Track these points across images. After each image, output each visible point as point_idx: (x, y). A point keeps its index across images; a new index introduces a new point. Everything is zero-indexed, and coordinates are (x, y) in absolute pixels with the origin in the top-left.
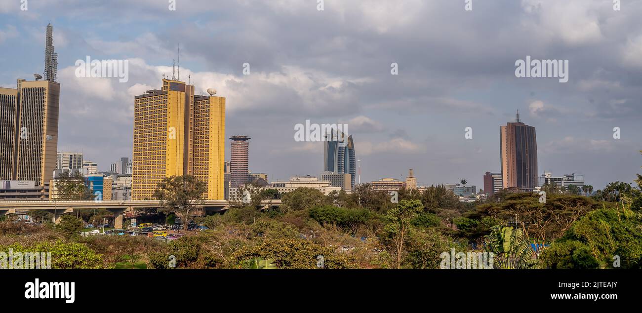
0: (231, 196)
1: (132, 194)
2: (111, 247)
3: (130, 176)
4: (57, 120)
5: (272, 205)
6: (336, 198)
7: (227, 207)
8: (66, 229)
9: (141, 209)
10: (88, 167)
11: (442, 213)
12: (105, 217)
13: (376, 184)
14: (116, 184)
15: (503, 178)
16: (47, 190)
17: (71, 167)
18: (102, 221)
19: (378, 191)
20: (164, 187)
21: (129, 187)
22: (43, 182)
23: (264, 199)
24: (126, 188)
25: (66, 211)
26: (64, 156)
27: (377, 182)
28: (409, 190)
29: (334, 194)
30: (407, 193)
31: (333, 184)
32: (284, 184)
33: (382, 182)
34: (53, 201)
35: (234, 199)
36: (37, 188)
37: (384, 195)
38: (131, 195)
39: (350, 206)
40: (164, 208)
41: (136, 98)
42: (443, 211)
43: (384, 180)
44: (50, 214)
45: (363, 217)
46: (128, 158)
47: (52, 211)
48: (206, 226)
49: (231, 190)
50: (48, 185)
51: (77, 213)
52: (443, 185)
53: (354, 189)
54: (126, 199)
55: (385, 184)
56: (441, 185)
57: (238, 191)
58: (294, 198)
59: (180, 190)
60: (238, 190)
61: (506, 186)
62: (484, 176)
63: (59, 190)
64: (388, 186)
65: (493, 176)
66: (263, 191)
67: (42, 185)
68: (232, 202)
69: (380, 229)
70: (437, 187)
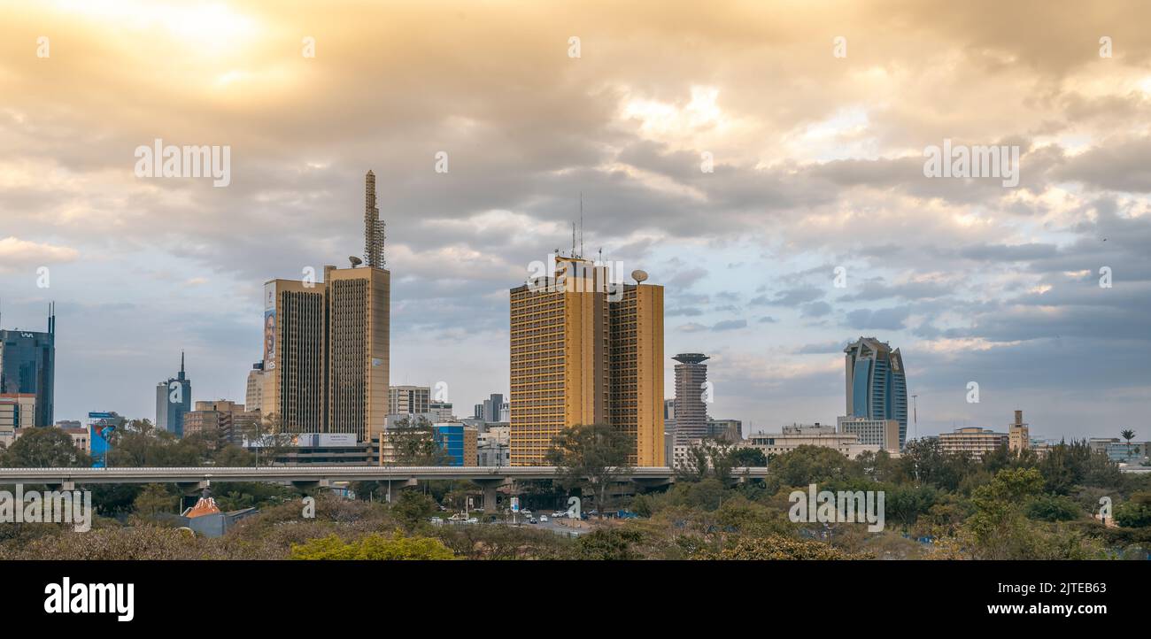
0: (677, 460)
1: (510, 456)
2: (480, 544)
3: (505, 425)
4: (387, 332)
5: (751, 477)
6: (871, 465)
7: (672, 480)
8: (409, 514)
9: (527, 482)
10: (438, 410)
11: (1083, 495)
12: (468, 494)
13: (949, 439)
14: (484, 439)
16: (376, 450)
17: (411, 411)
18: (464, 501)
19: (952, 453)
20: (563, 443)
21: (504, 443)
22: (369, 436)
23: (736, 467)
24: (501, 446)
25: (407, 484)
26: (401, 393)
27: (952, 436)
28: (1016, 451)
29: (866, 458)
30: (1011, 455)
31: (865, 441)
32: (773, 439)
33: (961, 436)
34: (386, 467)
35: (683, 465)
36: (360, 445)
37: (965, 460)
38: (508, 457)
39: (899, 480)
40: (563, 479)
41: (513, 292)
42: (1083, 490)
44: (382, 488)
45: (924, 501)
46: (501, 395)
47: (385, 483)
48: (635, 511)
49: (677, 449)
50: (377, 441)
51: (425, 486)
52: (1084, 442)
53: (904, 447)
54: (501, 465)
55: (966, 438)
56: (1080, 441)
57: (690, 452)
58: (791, 466)
59: (590, 449)
60: (689, 449)
63: (396, 449)
64: (972, 443)
66: (734, 453)
67: (369, 441)
68: (679, 471)
69: (958, 524)
70: (1072, 445)
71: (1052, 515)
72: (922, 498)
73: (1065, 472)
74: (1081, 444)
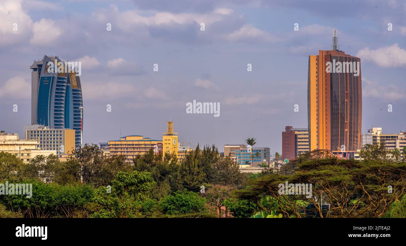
13: (115, 145)
15: (310, 136)
27: (117, 143)
29: (39, 161)
31: (41, 146)
33: (125, 143)
37: (119, 163)
39: (64, 181)
43: (128, 139)
45: (84, 199)
52: (214, 147)
55: (130, 145)
56: (211, 147)
61: (314, 147)
62: (283, 133)
64: (134, 148)
65: (296, 133)
70: (204, 150)
71: (184, 208)
72: (82, 197)
73: (199, 172)
74: (212, 150)
